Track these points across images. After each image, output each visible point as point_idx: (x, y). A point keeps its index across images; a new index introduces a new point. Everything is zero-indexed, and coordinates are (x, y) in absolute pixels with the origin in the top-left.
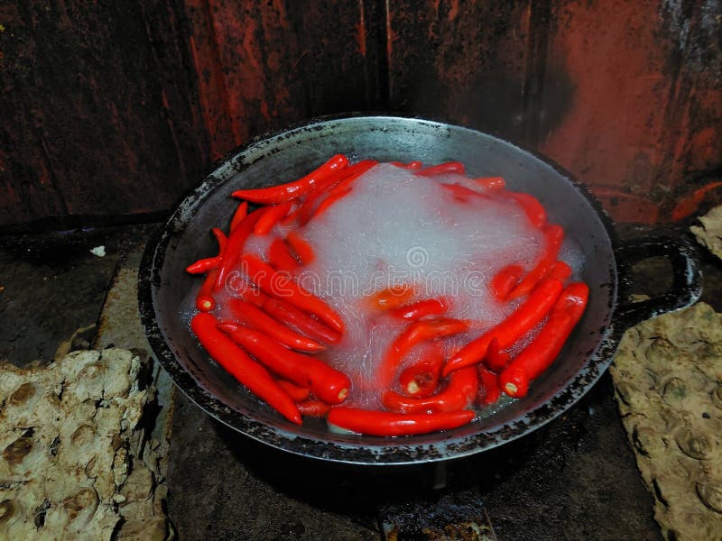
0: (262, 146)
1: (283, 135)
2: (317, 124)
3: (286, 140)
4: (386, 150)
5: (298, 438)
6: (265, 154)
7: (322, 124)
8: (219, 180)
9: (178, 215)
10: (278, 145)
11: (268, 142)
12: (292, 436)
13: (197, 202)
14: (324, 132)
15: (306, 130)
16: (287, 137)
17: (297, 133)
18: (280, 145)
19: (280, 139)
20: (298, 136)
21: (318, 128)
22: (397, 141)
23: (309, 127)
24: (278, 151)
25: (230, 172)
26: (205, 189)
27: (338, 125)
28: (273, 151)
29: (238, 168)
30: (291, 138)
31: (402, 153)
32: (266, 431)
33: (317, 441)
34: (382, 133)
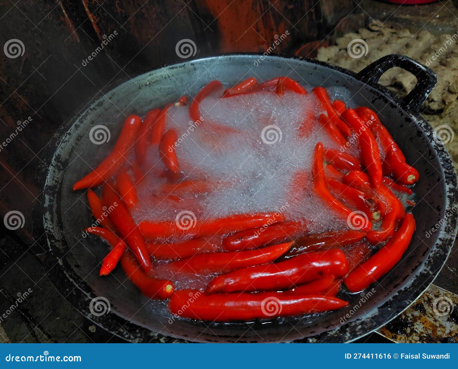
0: (67, 139)
1: (77, 122)
2: (97, 102)
3: (82, 125)
4: (158, 99)
5: (379, 308)
6: (74, 145)
7: (101, 100)
8: (55, 187)
9: (51, 237)
10: (78, 132)
11: (69, 134)
12: (374, 311)
13: (55, 215)
14: (106, 105)
15: (91, 110)
16: (81, 122)
17: (86, 115)
18: (79, 131)
19: (77, 126)
20: (88, 117)
21: (100, 104)
22: (161, 88)
23: (92, 106)
24: (81, 137)
25: (58, 175)
26: (50, 200)
27: (113, 94)
28: (78, 140)
29: (61, 167)
30: (85, 122)
31: (170, 96)
32: (356, 326)
33: (391, 298)
34: (148, 87)
